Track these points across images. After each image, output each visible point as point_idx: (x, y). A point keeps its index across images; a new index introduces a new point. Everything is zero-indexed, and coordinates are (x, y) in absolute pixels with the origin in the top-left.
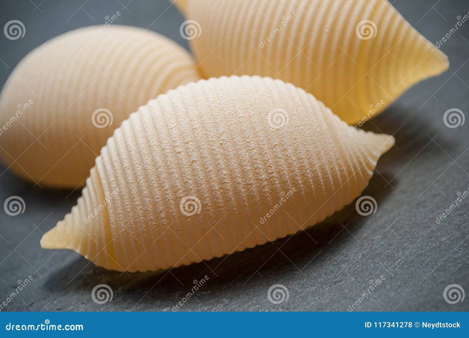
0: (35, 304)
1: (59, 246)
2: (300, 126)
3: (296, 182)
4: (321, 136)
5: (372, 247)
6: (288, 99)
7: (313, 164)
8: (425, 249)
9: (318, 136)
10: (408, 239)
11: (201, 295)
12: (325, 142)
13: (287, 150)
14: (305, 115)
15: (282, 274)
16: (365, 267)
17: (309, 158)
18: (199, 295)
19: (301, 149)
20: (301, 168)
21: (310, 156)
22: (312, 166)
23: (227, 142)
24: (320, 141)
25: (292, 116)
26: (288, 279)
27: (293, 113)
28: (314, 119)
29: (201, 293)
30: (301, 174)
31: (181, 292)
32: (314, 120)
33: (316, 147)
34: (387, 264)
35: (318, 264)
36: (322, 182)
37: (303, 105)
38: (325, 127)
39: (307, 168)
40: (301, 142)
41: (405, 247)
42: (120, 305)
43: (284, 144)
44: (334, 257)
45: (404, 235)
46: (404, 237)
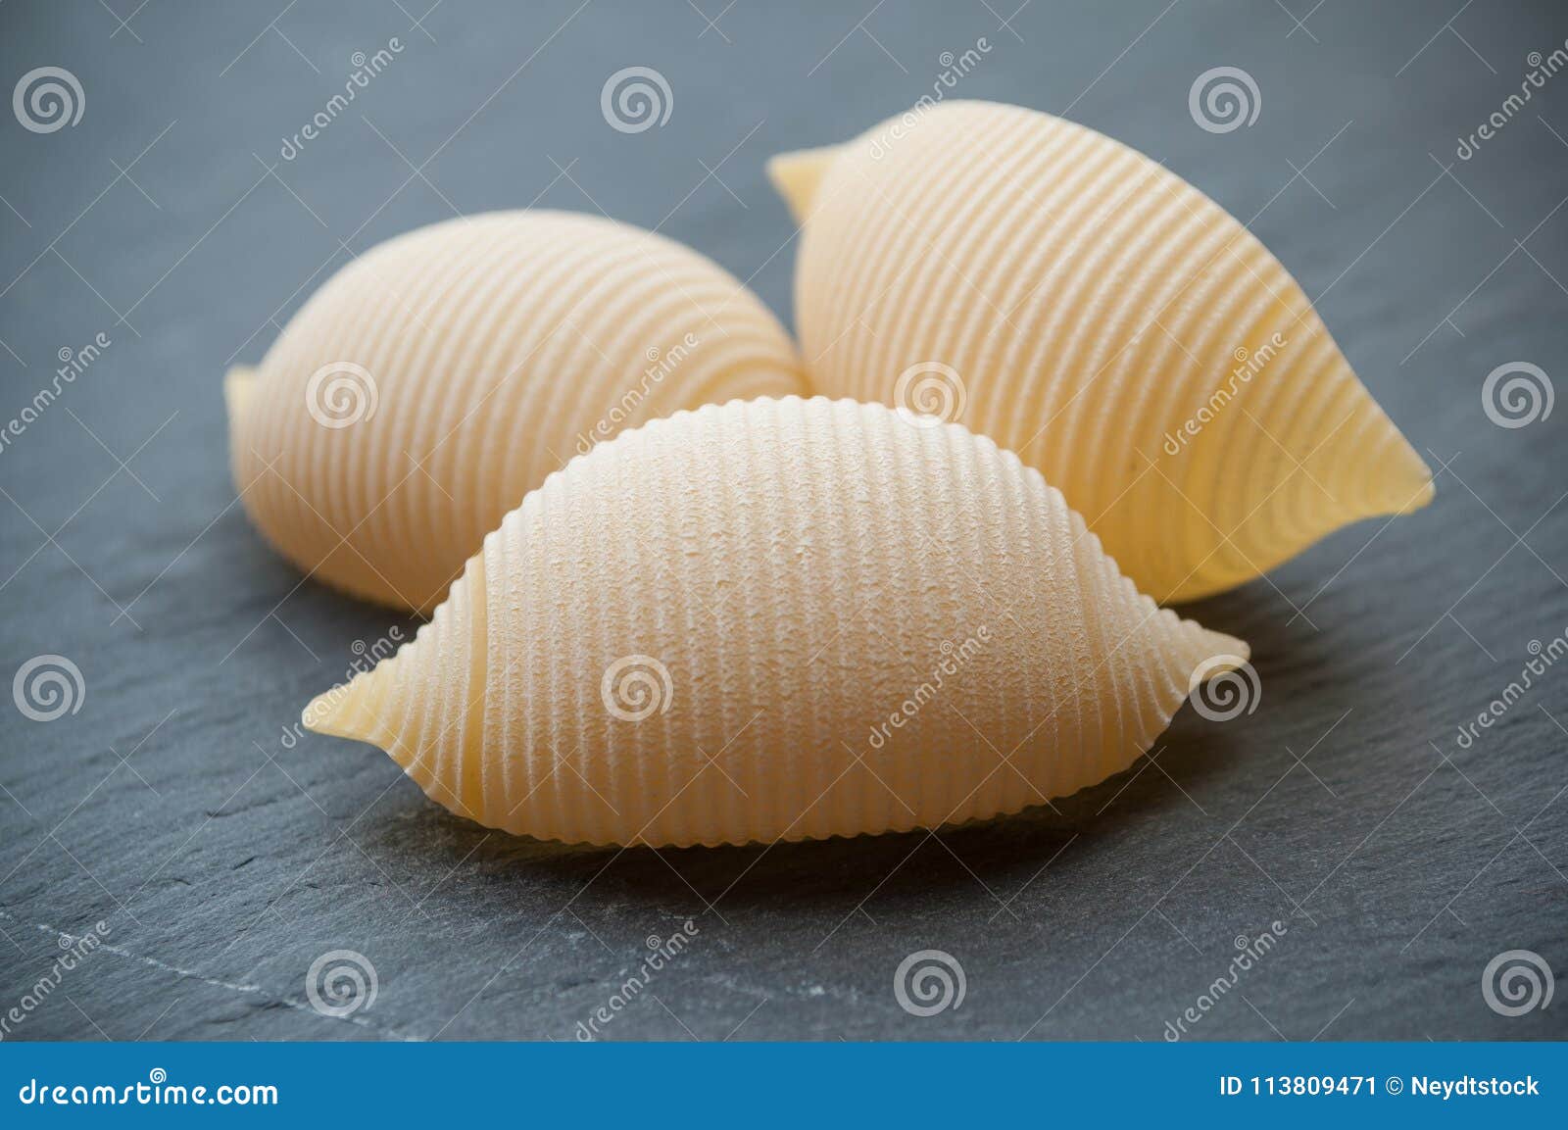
0: (256, 863)
1: (348, 729)
2: (1004, 557)
3: (962, 689)
4: (1054, 593)
5: (1124, 898)
6: (993, 484)
7: (1016, 654)
8: (1249, 927)
9: (1045, 592)
10: (1215, 897)
11: (669, 920)
12: (1058, 610)
13: (959, 608)
14: (1024, 532)
15: (882, 915)
16: (1091, 939)
17: (1008, 639)
18: (664, 918)
19: (993, 613)
20: (984, 658)
21: (1013, 634)
22: (1012, 659)
23: (813, 553)
24: (1047, 605)
25: (991, 527)
26: (893, 930)
27: (996, 520)
28: (1046, 547)
29: (672, 916)
30: (980, 674)
31: (622, 905)
32: (1045, 550)
33: (1033, 616)
34: (1145, 942)
35: (977, 908)
36: (1029, 706)
37: (1026, 507)
38: (1070, 573)
39: (997, 661)
40: (997, 596)
41: (1203, 914)
42: (466, 904)
43: (955, 589)
44: (1022, 903)
45: (1211, 887)
46: (1207, 892)
